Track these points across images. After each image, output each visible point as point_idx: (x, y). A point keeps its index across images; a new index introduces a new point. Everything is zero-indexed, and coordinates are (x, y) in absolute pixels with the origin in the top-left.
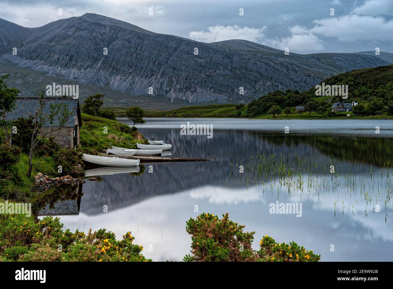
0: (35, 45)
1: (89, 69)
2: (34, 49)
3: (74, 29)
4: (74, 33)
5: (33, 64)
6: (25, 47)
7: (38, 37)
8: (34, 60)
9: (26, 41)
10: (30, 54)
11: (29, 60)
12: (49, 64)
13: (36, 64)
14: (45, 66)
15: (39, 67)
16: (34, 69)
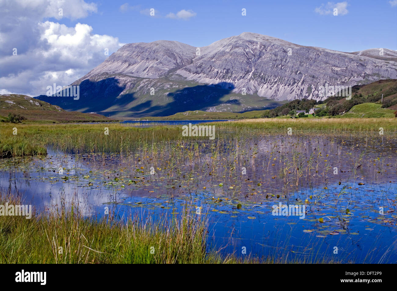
0: (201, 61)
1: (242, 80)
2: (200, 65)
3: (231, 46)
4: (231, 50)
5: (198, 77)
6: (193, 64)
7: (205, 55)
8: (199, 74)
9: (195, 59)
10: (197, 69)
11: (195, 74)
12: (210, 77)
13: (200, 77)
14: (207, 79)
15: (202, 79)
16: (198, 82)
